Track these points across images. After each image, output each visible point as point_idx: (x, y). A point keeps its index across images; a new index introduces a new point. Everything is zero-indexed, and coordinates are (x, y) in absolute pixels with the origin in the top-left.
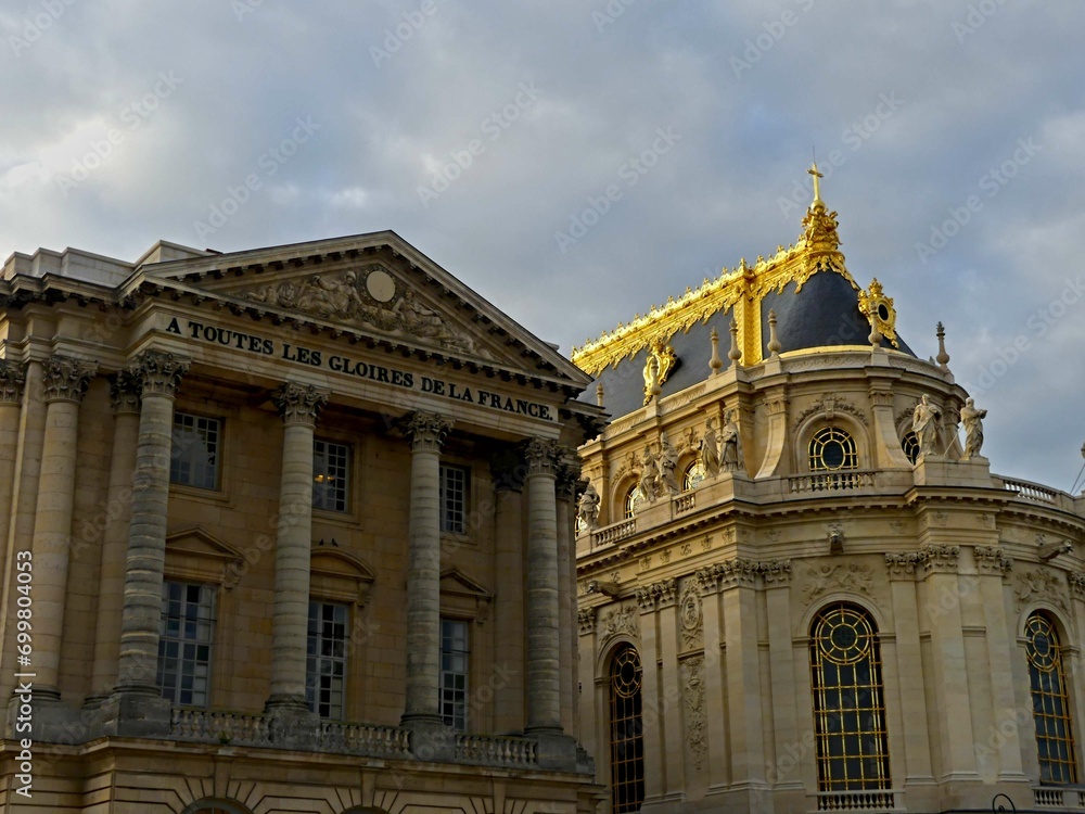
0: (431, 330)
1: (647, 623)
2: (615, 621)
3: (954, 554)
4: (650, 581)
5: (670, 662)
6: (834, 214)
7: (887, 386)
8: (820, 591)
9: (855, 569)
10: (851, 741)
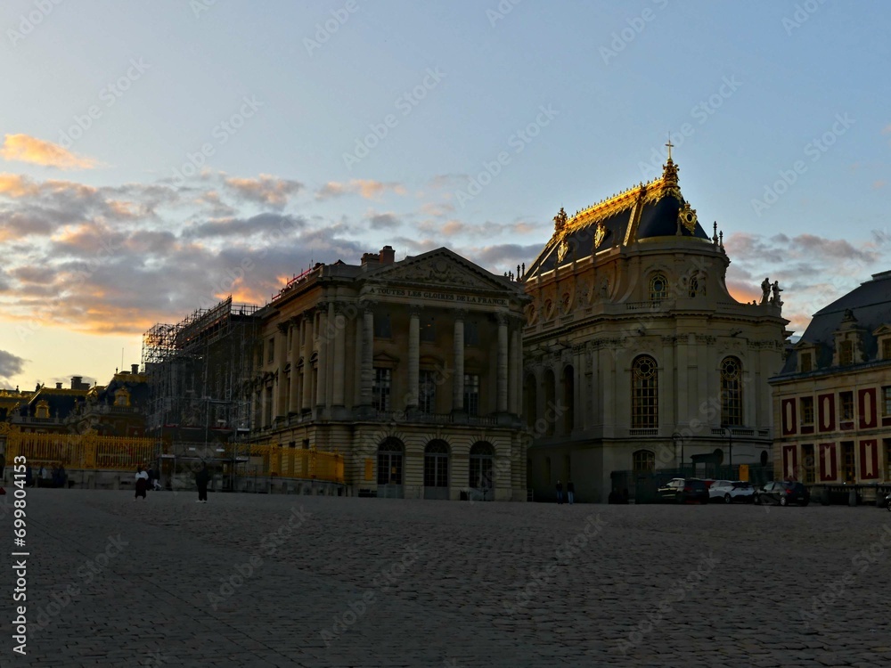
0: (459, 279)
1: (576, 358)
2: (566, 356)
3: (686, 337)
4: (577, 342)
5: (583, 375)
6: (677, 166)
7: (682, 256)
8: (635, 350)
9: (649, 341)
10: (645, 409)
